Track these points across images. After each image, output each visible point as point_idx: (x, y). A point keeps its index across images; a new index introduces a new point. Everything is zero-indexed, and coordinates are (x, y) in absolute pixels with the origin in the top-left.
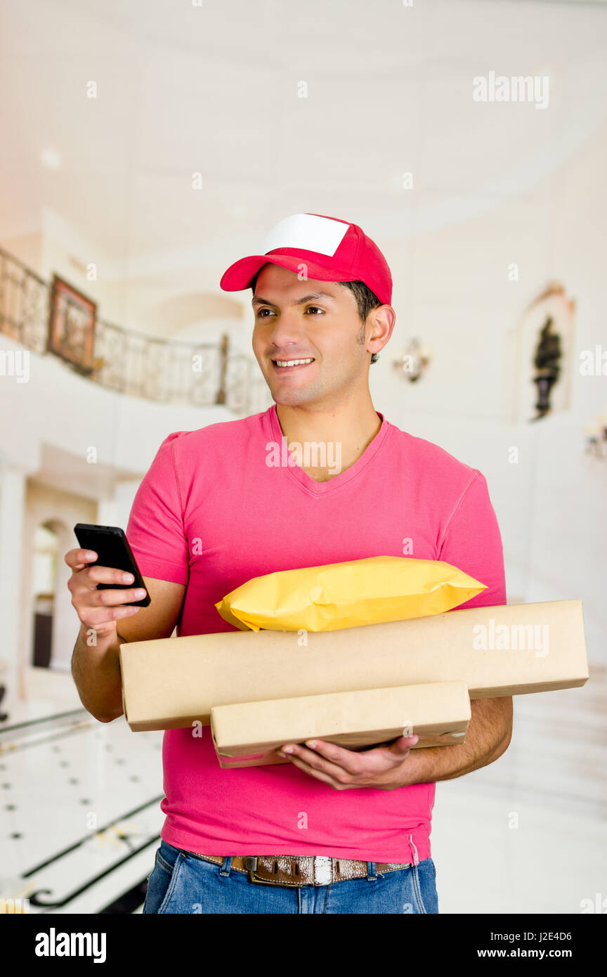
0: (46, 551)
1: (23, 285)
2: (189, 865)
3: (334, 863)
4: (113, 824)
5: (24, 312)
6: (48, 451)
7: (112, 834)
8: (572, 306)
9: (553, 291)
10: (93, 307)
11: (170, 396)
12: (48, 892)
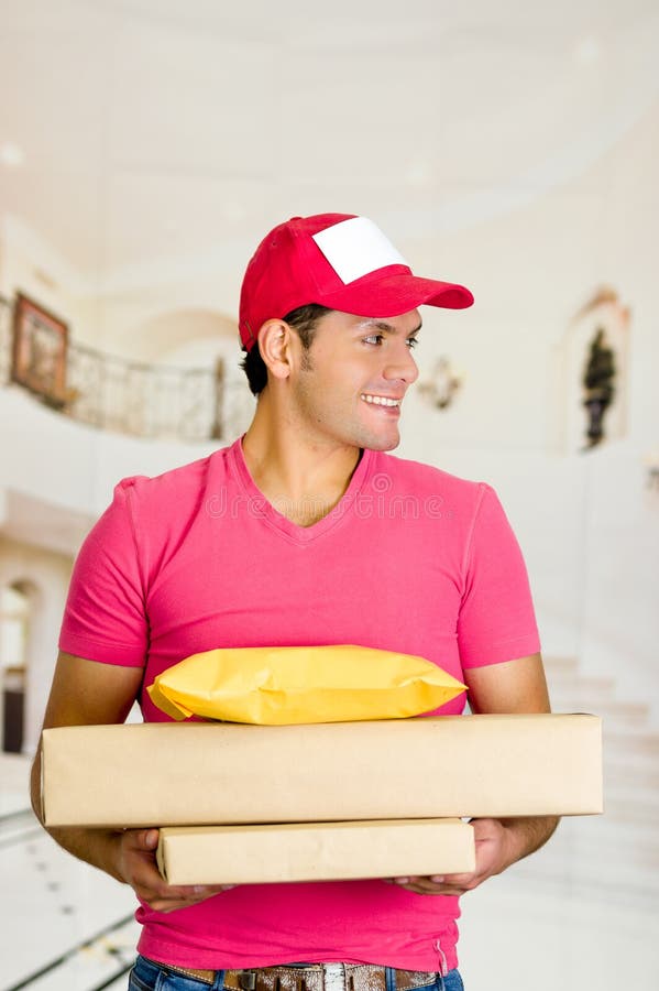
0: (16, 617)
2: (172, 984)
3: (347, 977)
4: (100, 936)
6: (16, 499)
7: (99, 949)
8: (626, 315)
9: (603, 298)
10: (63, 329)
11: (157, 432)
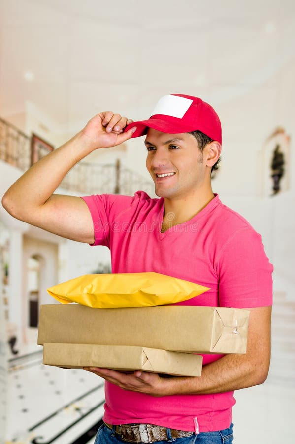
0: (34, 270)
1: (17, 139)
4: (72, 403)
5: (18, 152)
7: (72, 408)
8: (288, 139)
9: (279, 132)
10: (52, 148)
12: (41, 438)
